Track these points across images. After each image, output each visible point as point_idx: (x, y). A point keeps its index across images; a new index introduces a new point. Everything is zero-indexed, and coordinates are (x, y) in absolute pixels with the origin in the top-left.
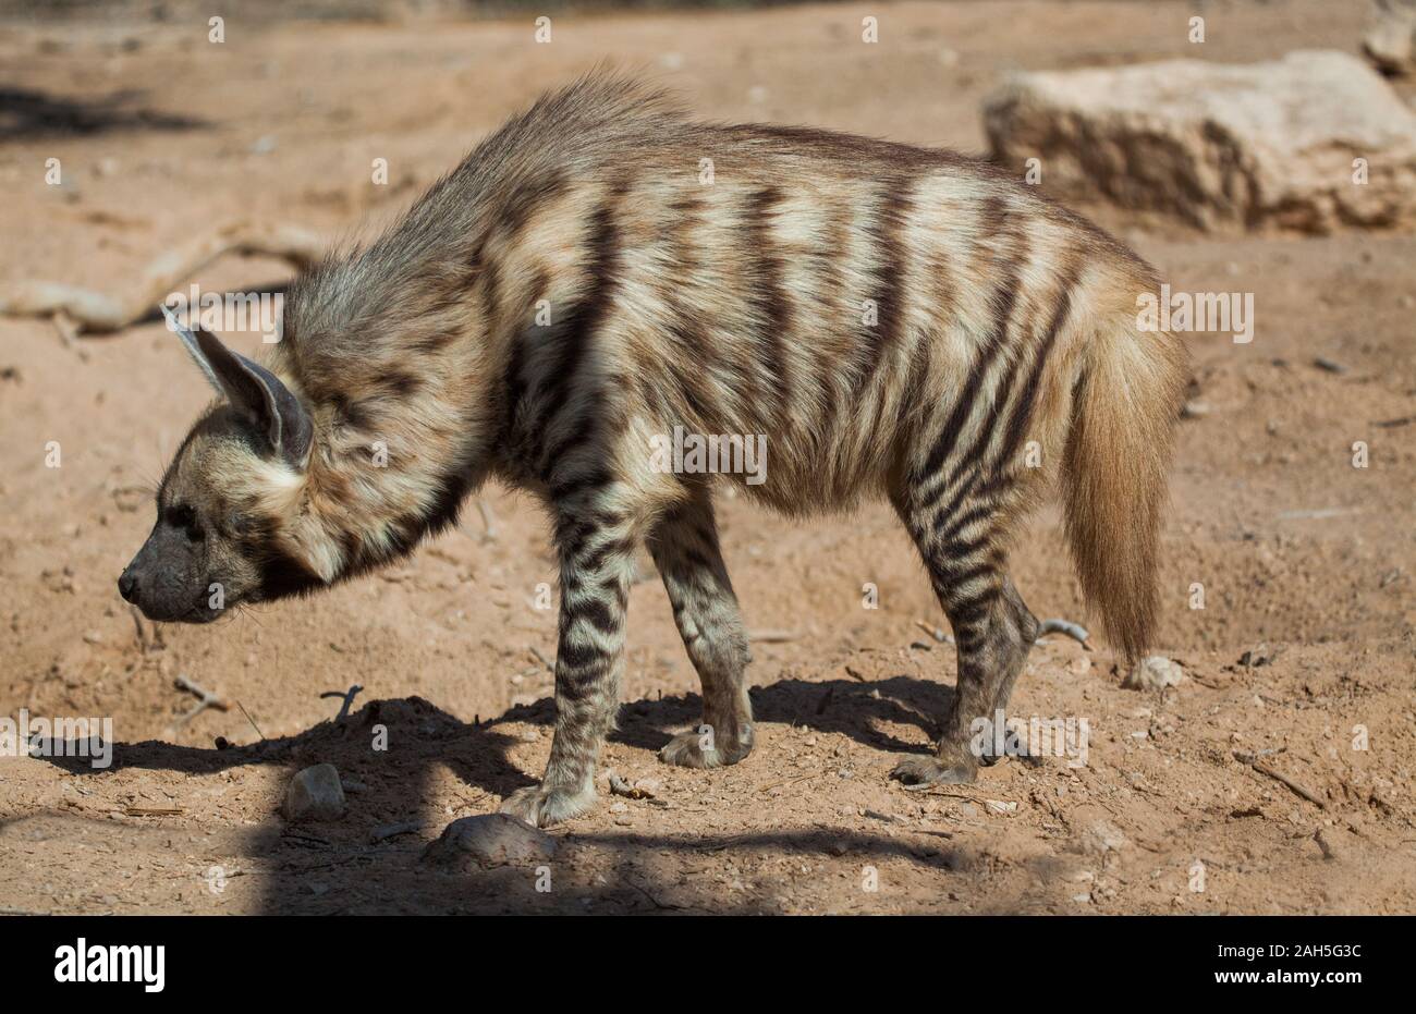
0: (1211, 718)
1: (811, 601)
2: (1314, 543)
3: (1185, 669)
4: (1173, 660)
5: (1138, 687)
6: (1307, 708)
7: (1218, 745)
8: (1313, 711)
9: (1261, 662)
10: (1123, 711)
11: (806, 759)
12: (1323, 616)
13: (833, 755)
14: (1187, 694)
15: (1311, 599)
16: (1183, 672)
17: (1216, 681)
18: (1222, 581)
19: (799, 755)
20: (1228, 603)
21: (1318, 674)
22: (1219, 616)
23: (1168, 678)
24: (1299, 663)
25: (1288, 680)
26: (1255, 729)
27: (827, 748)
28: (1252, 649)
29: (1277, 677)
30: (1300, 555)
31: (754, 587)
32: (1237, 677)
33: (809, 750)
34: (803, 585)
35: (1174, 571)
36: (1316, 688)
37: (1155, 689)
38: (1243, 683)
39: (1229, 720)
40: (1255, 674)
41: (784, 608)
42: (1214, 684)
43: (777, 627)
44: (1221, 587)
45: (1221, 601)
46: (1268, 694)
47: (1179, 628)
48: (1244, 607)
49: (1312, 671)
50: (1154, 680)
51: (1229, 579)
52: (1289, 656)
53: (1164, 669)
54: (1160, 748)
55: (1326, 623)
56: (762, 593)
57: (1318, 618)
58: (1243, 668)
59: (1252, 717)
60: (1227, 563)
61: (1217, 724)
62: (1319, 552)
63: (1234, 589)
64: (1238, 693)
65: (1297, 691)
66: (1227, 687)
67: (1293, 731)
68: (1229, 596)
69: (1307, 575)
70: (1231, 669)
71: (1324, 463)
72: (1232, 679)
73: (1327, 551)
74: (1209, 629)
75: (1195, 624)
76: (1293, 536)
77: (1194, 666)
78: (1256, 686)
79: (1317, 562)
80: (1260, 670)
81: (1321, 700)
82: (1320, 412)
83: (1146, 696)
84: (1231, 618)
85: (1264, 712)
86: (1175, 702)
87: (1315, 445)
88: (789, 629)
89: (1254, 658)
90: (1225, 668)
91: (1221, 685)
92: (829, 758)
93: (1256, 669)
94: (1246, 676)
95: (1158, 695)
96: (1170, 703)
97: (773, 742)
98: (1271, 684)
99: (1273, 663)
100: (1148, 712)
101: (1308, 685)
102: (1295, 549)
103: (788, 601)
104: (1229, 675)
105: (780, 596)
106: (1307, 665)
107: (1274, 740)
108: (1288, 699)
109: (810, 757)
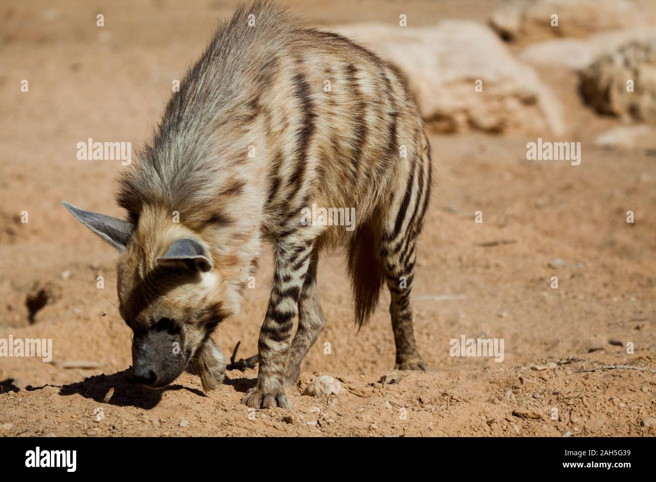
0: (358, 415)
1: (113, 344)
2: (434, 316)
3: (343, 383)
4: (336, 378)
5: (313, 394)
6: (419, 411)
7: (361, 431)
8: (422, 413)
9: (393, 382)
10: (302, 408)
11: (94, 430)
12: (437, 360)
13: (111, 428)
14: (344, 400)
15: (430, 350)
16: (342, 386)
17: (363, 392)
18: (375, 337)
19: (89, 428)
20: (378, 351)
21: (428, 391)
22: (372, 359)
23: (332, 389)
24: (417, 384)
25: (408, 394)
26: (385, 422)
27: (108, 424)
28: (388, 374)
29: (401, 391)
30: (425, 322)
31: (76, 333)
32: (376, 390)
33: (96, 425)
34: (108, 333)
35: (345, 331)
36: (425, 399)
37: (324, 396)
38: (380, 394)
39: (369, 416)
40: (388, 389)
41: (95, 347)
42: (361, 394)
43: (89, 359)
44: (374, 341)
45: (374, 350)
46: (395, 401)
47: (346, 366)
48: (388, 354)
49: (425, 389)
50: (323, 390)
51: (380, 336)
52: (410, 379)
53: (330, 383)
54: (324, 432)
55: (438, 365)
56: (81, 337)
57: (433, 362)
58: (380, 385)
59: (384, 414)
60: (379, 326)
61: (362, 418)
62: (437, 320)
63: (382, 342)
64: (375, 400)
65: (414, 400)
66: (369, 396)
67: (409, 424)
68: (379, 347)
69: (428, 335)
70: (372, 385)
71: (444, 267)
72: (373, 391)
73: (442, 320)
74: (365, 367)
75: (357, 364)
76: (421, 311)
77: (349, 383)
78: (388, 396)
79: (435, 327)
80: (391, 386)
81: (429, 406)
82: (443, 236)
83: (317, 400)
84: (379, 361)
85: (392, 412)
86: (336, 405)
87: (438, 256)
88: (97, 361)
89: (388, 380)
90: (369, 384)
91: (366, 395)
92: (109, 430)
93: (388, 386)
94: (382, 390)
95: (325, 399)
96: (333, 404)
97: (73, 420)
98: (397, 395)
99: (400, 383)
100: (318, 410)
101: (421, 397)
102: (422, 319)
103: (97, 343)
104: (372, 388)
105: (93, 340)
106: (422, 385)
107: (397, 429)
108: (408, 405)
109: (96, 429)
